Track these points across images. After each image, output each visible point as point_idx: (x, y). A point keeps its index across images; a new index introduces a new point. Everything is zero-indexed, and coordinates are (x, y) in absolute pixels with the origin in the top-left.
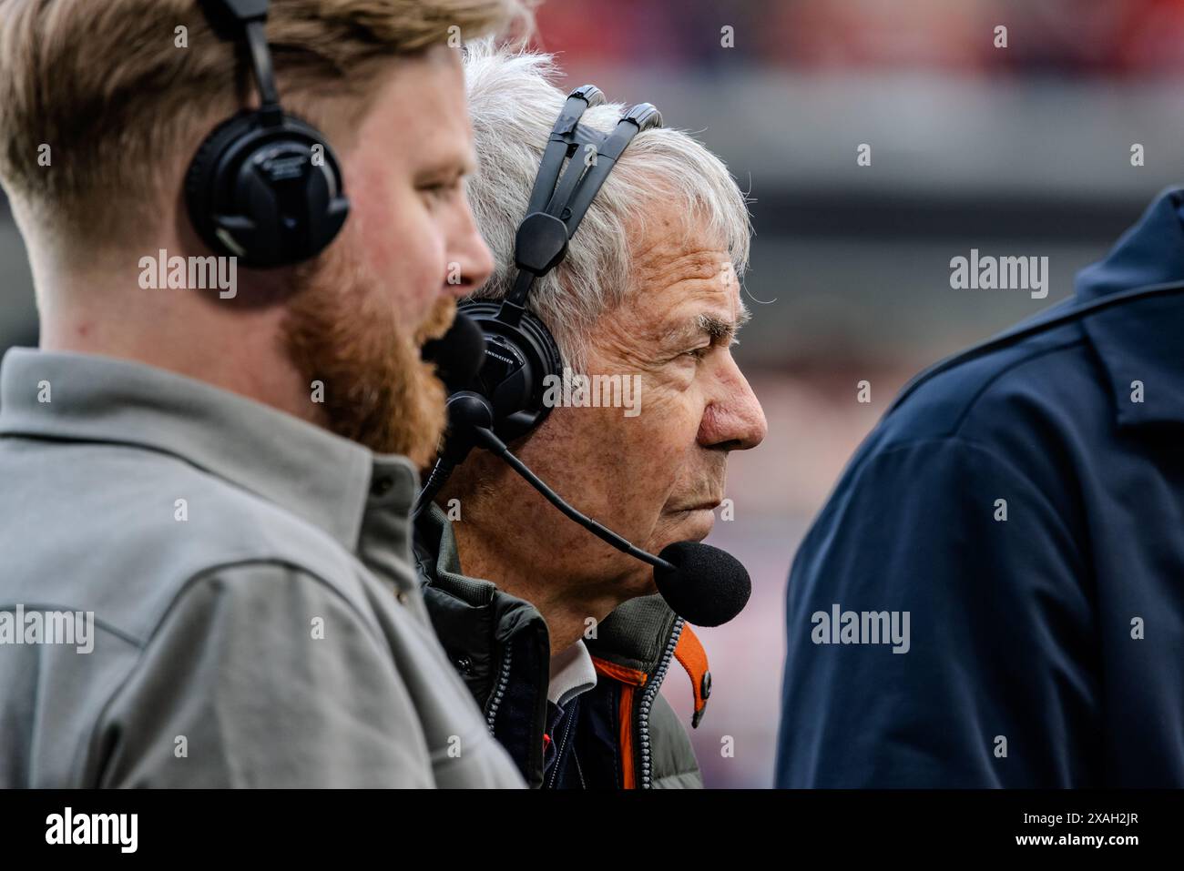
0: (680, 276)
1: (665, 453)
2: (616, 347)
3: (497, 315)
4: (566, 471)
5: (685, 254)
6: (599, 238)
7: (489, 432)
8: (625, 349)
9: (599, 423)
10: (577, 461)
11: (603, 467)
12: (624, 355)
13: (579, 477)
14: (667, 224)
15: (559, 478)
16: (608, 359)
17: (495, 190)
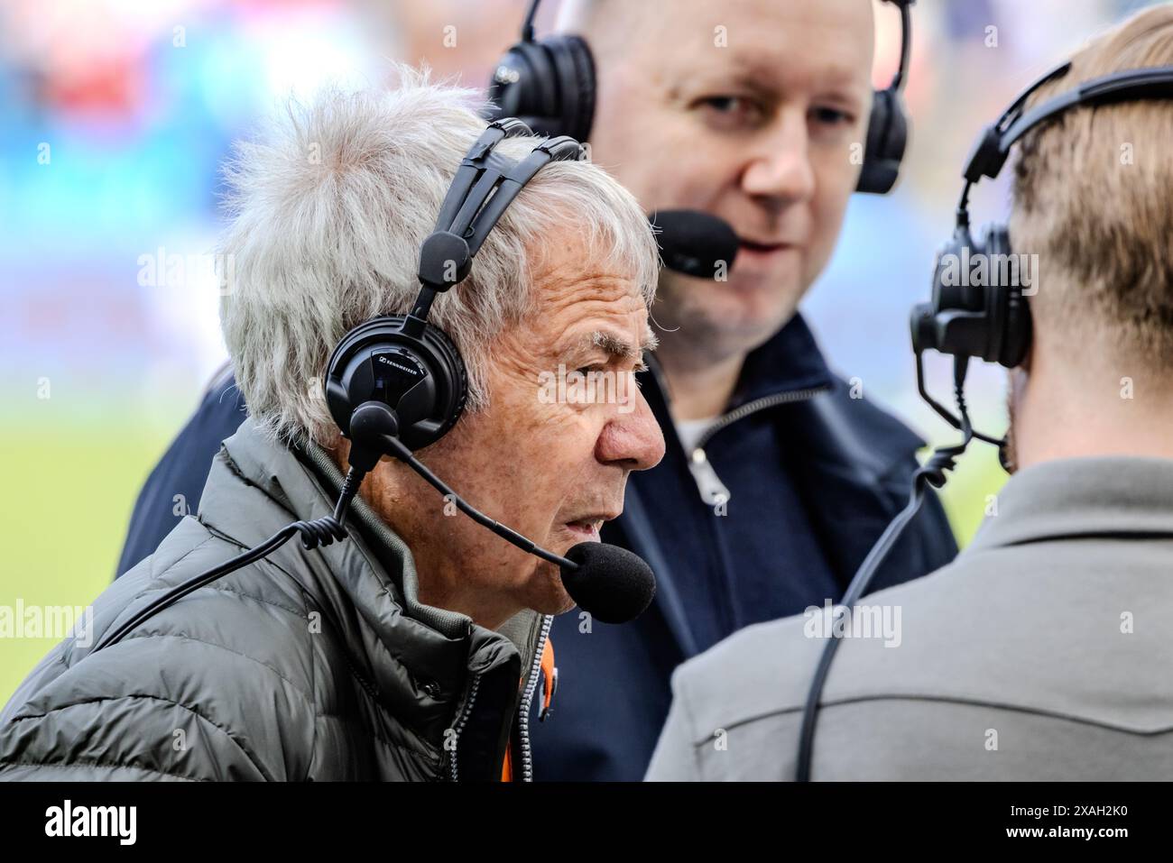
0: (579, 298)
1: (559, 467)
2: (514, 363)
3: (401, 328)
4: (466, 481)
5: (586, 278)
6: (500, 259)
7: (394, 440)
8: (524, 365)
9: (498, 435)
10: (476, 471)
11: (499, 478)
12: (521, 371)
13: (477, 487)
14: (569, 249)
15: (460, 487)
16: (508, 374)
17: (403, 209)
